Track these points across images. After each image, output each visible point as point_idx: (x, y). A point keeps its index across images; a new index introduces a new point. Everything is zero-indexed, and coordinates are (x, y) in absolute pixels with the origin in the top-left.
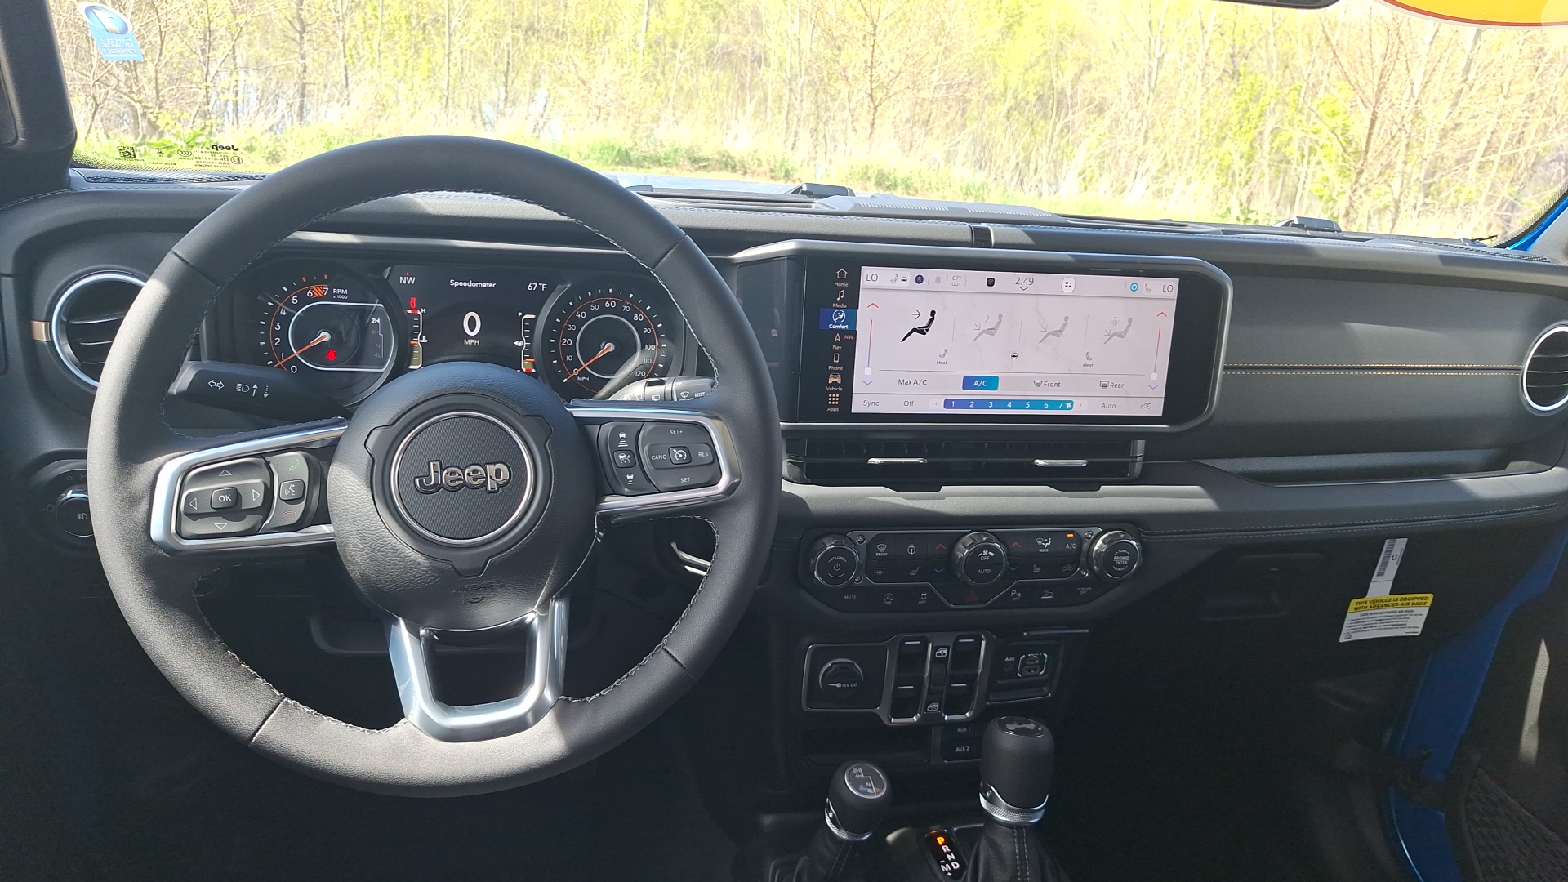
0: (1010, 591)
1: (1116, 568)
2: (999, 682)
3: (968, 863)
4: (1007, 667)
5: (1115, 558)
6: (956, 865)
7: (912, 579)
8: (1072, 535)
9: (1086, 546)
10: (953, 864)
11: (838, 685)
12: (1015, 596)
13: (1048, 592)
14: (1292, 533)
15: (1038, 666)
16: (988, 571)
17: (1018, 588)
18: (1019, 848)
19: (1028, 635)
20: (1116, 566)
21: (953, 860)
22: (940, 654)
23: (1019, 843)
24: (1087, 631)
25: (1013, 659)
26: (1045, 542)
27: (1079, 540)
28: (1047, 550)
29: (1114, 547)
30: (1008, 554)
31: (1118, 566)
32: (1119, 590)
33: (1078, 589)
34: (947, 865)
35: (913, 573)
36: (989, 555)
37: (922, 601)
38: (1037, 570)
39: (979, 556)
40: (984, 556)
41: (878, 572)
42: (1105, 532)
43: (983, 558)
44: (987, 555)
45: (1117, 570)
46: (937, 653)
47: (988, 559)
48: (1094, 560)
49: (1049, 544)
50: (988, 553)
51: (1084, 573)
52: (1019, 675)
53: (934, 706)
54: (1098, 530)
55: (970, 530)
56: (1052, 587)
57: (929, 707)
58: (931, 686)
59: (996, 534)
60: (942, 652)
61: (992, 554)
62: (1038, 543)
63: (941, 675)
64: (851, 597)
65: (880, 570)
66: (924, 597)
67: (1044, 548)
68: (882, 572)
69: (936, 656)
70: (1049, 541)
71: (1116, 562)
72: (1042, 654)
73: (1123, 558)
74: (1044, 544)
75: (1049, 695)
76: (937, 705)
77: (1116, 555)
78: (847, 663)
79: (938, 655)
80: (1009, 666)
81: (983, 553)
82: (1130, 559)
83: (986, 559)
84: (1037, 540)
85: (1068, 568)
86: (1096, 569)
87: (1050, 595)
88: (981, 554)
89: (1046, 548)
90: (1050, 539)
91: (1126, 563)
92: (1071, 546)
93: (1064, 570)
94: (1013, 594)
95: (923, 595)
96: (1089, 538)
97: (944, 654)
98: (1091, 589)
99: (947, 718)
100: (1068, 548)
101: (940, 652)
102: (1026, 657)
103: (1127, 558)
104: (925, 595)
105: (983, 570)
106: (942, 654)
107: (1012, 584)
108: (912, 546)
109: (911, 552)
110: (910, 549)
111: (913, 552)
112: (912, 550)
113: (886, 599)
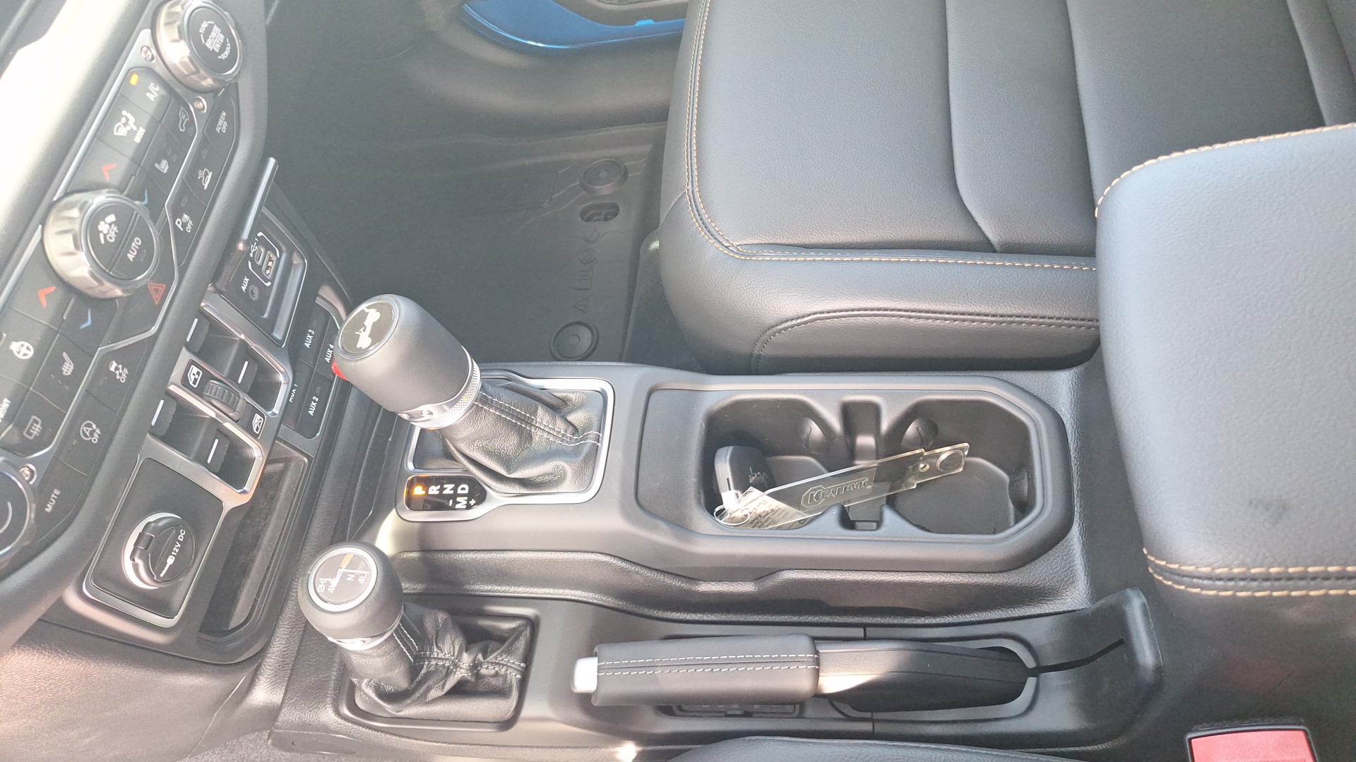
0: (175, 227)
1: (223, 56)
2: (264, 317)
3: (471, 473)
4: (253, 293)
5: (208, 45)
6: (463, 489)
7: (77, 375)
8: (135, 77)
9: (159, 69)
10: (459, 491)
11: (170, 561)
12: (184, 225)
13: (201, 174)
15: (269, 253)
16: (137, 242)
17: (176, 213)
18: (496, 409)
20: (219, 54)
21: (455, 489)
22: (196, 380)
23: (491, 406)
24: (273, 160)
25: (246, 279)
26: (126, 124)
27: (147, 72)
28: (142, 131)
29: (191, 34)
30: (120, 190)
31: (222, 49)
33: (217, 130)
34: (459, 499)
35: (68, 368)
36: (110, 225)
37: (122, 374)
38: (164, 166)
39: (103, 242)
40: (108, 233)
41: (34, 430)
42: (153, 28)
43: (111, 238)
44: (108, 227)
45: (226, 57)
46: (191, 383)
47: (117, 231)
48: (193, 76)
49: (132, 120)
50: (106, 223)
51: (200, 105)
52: (268, 284)
53: (256, 422)
54: (144, 36)
55: (40, 226)
56: (197, 164)
57: (255, 430)
58: (231, 414)
59: (67, 194)
60: (194, 374)
61: (112, 218)
62: (121, 134)
63: (224, 392)
64: (54, 498)
65: (32, 425)
66: (117, 369)
67: (136, 132)
68: (37, 423)
69: (195, 386)
70: (126, 117)
71: (215, 49)
72: (258, 237)
73: (213, 34)
74: (128, 128)
75: (306, 261)
76: (257, 417)
77: (206, 41)
78: (141, 535)
79: (194, 383)
80: (252, 291)
81: (102, 232)
82: (219, 26)
83: (116, 233)
84: (115, 133)
85: (183, 121)
86: (208, 82)
87: (206, 174)
88: (102, 236)
89: (138, 128)
90: (124, 113)
91: (223, 37)
92: (154, 92)
93: (183, 129)
94: (179, 226)
95: (112, 369)
96: (153, 58)
97: (198, 373)
98: (224, 114)
99: (276, 410)
100: (154, 98)
101: (193, 378)
102: (252, 260)
103: (216, 29)
104: (115, 364)
105: (130, 251)
106: (197, 376)
107: (166, 216)
108: (15, 346)
109: (27, 352)
110: (19, 353)
111: (28, 348)
112: (24, 350)
113: (87, 437)
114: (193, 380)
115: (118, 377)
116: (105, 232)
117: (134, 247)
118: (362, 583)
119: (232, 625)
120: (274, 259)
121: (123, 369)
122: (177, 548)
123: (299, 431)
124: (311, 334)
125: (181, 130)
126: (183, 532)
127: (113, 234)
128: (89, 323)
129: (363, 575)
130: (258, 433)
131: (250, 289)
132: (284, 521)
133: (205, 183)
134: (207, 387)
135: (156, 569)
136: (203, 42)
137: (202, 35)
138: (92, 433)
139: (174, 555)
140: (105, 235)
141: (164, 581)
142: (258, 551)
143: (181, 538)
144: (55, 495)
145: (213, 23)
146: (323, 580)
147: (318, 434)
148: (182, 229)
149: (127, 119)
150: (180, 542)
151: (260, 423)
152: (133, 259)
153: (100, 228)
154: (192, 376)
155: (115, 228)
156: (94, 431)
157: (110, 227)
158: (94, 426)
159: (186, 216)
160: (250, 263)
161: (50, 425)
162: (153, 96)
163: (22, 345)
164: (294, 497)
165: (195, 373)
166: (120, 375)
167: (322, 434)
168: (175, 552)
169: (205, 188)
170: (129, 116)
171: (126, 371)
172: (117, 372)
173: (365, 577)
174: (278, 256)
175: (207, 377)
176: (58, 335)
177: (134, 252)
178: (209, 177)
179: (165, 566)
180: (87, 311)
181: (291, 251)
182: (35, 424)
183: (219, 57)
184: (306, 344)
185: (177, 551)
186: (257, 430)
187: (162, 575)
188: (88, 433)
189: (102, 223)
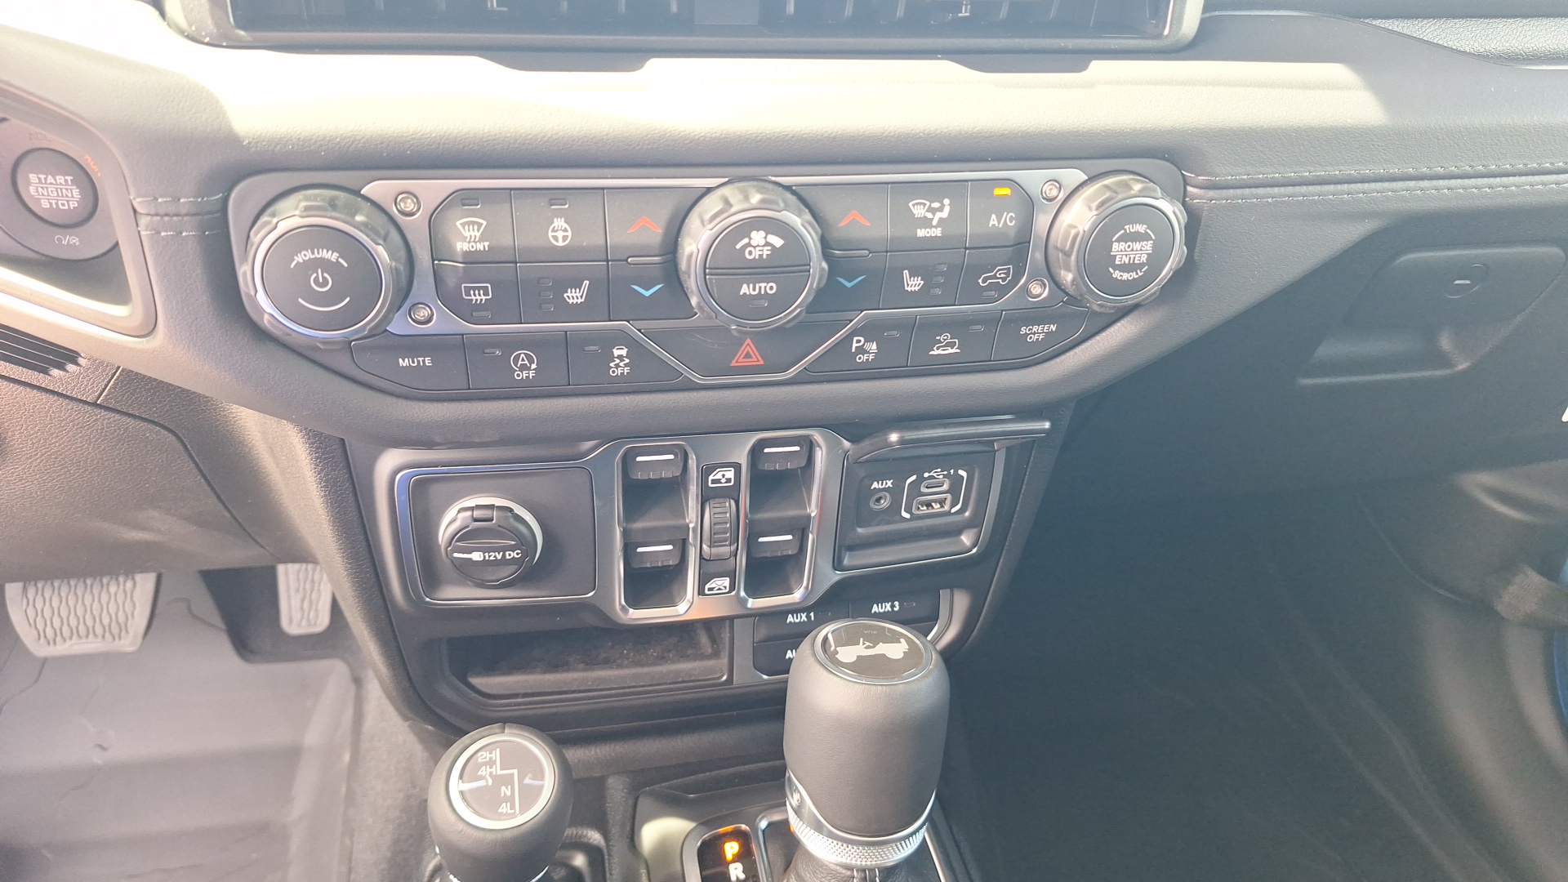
0: (848, 339)
1: (1117, 274)
2: (860, 530)
4: (878, 500)
5: (1115, 245)
7: (576, 312)
8: (1006, 191)
9: (1042, 222)
11: (477, 556)
12: (861, 350)
13: (945, 337)
14: (1544, 184)
15: (949, 496)
16: (770, 288)
17: (869, 331)
19: (902, 442)
20: (1116, 267)
22: (718, 481)
24: (1047, 425)
25: (889, 483)
26: (933, 211)
27: (1028, 204)
28: (938, 232)
29: (1112, 222)
30: (824, 239)
31: (1124, 268)
32: (1122, 332)
33: (1023, 330)
35: (574, 296)
36: (767, 244)
37: (619, 367)
38: (914, 284)
39: (738, 246)
40: (755, 247)
41: (475, 295)
42: (1092, 179)
43: (750, 253)
44: (762, 242)
45: (1119, 278)
46: (711, 478)
47: (765, 257)
48: (1060, 255)
49: (945, 214)
50: (765, 238)
51: (1036, 289)
52: (907, 516)
53: (719, 583)
54: (1073, 176)
55: (727, 179)
56: (957, 326)
57: (707, 586)
58: (704, 546)
59: (788, 188)
60: (723, 476)
61: (778, 242)
62: (915, 212)
63: (726, 523)
64: (418, 361)
65: (479, 288)
66: (621, 357)
67: (931, 227)
68: (486, 294)
69: (710, 485)
70: (943, 206)
71: (1118, 259)
72: (956, 472)
73: (1137, 246)
74: (929, 215)
75: (974, 551)
76: (726, 582)
77: (1118, 241)
78: (492, 507)
79: (714, 482)
80: (880, 498)
81: (750, 239)
82: (1154, 247)
83: (761, 256)
84: (910, 204)
85: (994, 277)
86: (1067, 277)
87: (952, 345)
88: (746, 241)
89: (936, 227)
90: (946, 201)
91: (1144, 259)
92: (1003, 222)
93: (984, 282)
94: (855, 345)
95: (616, 352)
96: (1050, 200)
97: (728, 480)
98: (1053, 328)
99: (752, 603)
100: (994, 225)
101: (719, 476)
102: (921, 479)
103: (1148, 246)
104: (624, 352)
105: (751, 286)
106: (723, 480)
107: (851, 321)
108: (559, 223)
109: (560, 239)
110: (553, 231)
111: (565, 238)
112: (560, 234)
113: (516, 364)
114: (716, 477)
115: (612, 365)
116: (754, 243)
117: (760, 287)
118: (500, 810)
119: (476, 681)
120: (947, 508)
121: (626, 365)
122: (495, 557)
123: (756, 649)
124: (893, 606)
125: (980, 281)
126: (518, 554)
127: (756, 254)
128: (647, 294)
129: (513, 807)
130: (707, 592)
131: (881, 494)
132: (634, 684)
133: (938, 348)
134: (722, 500)
135: (458, 543)
136: (1114, 240)
137: (1123, 231)
138: (523, 368)
139: (484, 557)
140: (749, 245)
141: (453, 561)
142: (584, 670)
143: (510, 555)
144: (424, 361)
145: (1154, 238)
146: (496, 755)
147: (765, 677)
148: (853, 350)
149: (941, 209)
150: (504, 555)
151: (719, 589)
152: (745, 293)
153: (754, 234)
154: (720, 474)
155: (766, 252)
156: (529, 369)
157: (763, 246)
158: (534, 366)
159: (874, 346)
160: (914, 477)
161: (493, 311)
162: (996, 223)
163: (565, 230)
164: (670, 683)
165: (726, 477)
166: (617, 366)
167: (766, 683)
168: (490, 556)
169: (932, 353)
170: (947, 209)
171: (626, 370)
172: (617, 361)
173: (509, 811)
174: (953, 510)
175: (732, 493)
176: (605, 263)
177: (754, 290)
178: (950, 351)
179: (468, 553)
180: (659, 284)
181: (974, 523)
182: (482, 292)
183: (1111, 269)
184: (875, 606)
185: (492, 558)
186: (710, 589)
187: (456, 555)
188: (520, 362)
189: (762, 233)
